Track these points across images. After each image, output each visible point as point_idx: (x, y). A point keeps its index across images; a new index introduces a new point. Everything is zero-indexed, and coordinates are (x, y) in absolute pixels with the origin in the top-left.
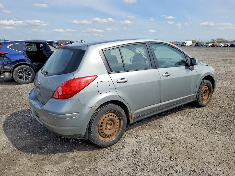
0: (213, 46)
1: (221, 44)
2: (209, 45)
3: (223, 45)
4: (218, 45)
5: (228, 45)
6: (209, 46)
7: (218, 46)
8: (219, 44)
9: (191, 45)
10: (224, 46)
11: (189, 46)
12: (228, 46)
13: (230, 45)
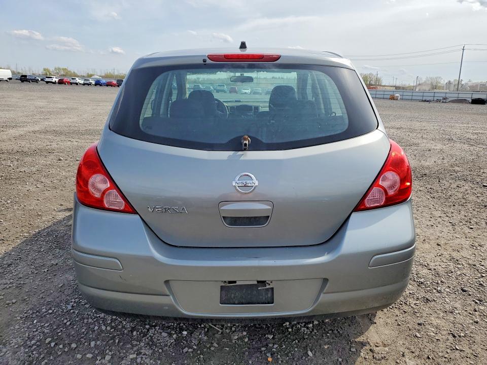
0: (61, 82)
1: (77, 79)
2: (53, 81)
3: (82, 82)
4: (72, 81)
5: (91, 81)
6: (54, 83)
7: (71, 84)
8: (73, 79)
9: (10, 79)
10: (84, 84)
11: (7, 81)
12: (90, 84)
13: (93, 83)
